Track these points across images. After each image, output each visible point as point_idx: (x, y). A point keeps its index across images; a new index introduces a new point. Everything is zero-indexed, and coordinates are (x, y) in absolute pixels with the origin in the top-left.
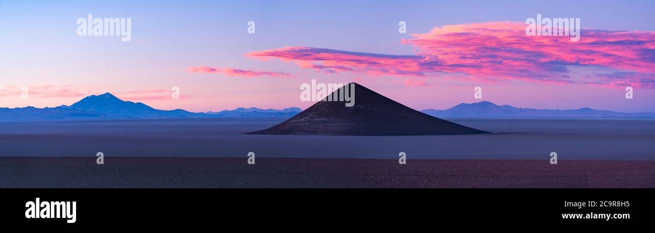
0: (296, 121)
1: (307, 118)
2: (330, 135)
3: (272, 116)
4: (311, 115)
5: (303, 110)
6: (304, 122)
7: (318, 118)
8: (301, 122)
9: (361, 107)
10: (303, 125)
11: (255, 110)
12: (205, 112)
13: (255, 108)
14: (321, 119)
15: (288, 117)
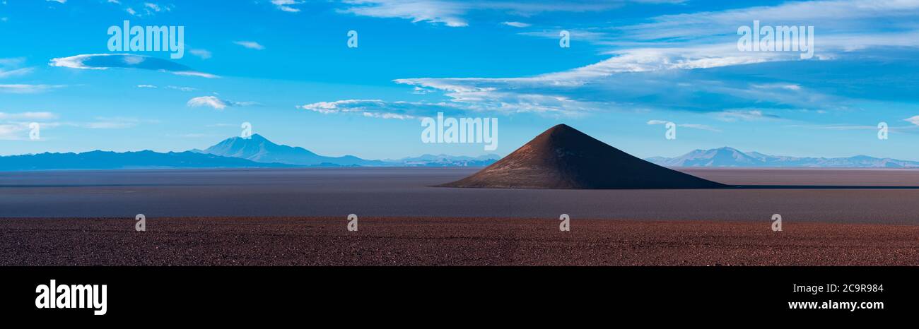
0: (493, 171)
1: (507, 167)
2: (535, 188)
3: (466, 165)
4: (512, 163)
5: (503, 156)
6: (504, 172)
7: (522, 166)
8: (499, 173)
9: (572, 154)
10: (504, 176)
11: (444, 157)
12: (382, 160)
13: (444, 155)
14: (524, 168)
15: (484, 166)
